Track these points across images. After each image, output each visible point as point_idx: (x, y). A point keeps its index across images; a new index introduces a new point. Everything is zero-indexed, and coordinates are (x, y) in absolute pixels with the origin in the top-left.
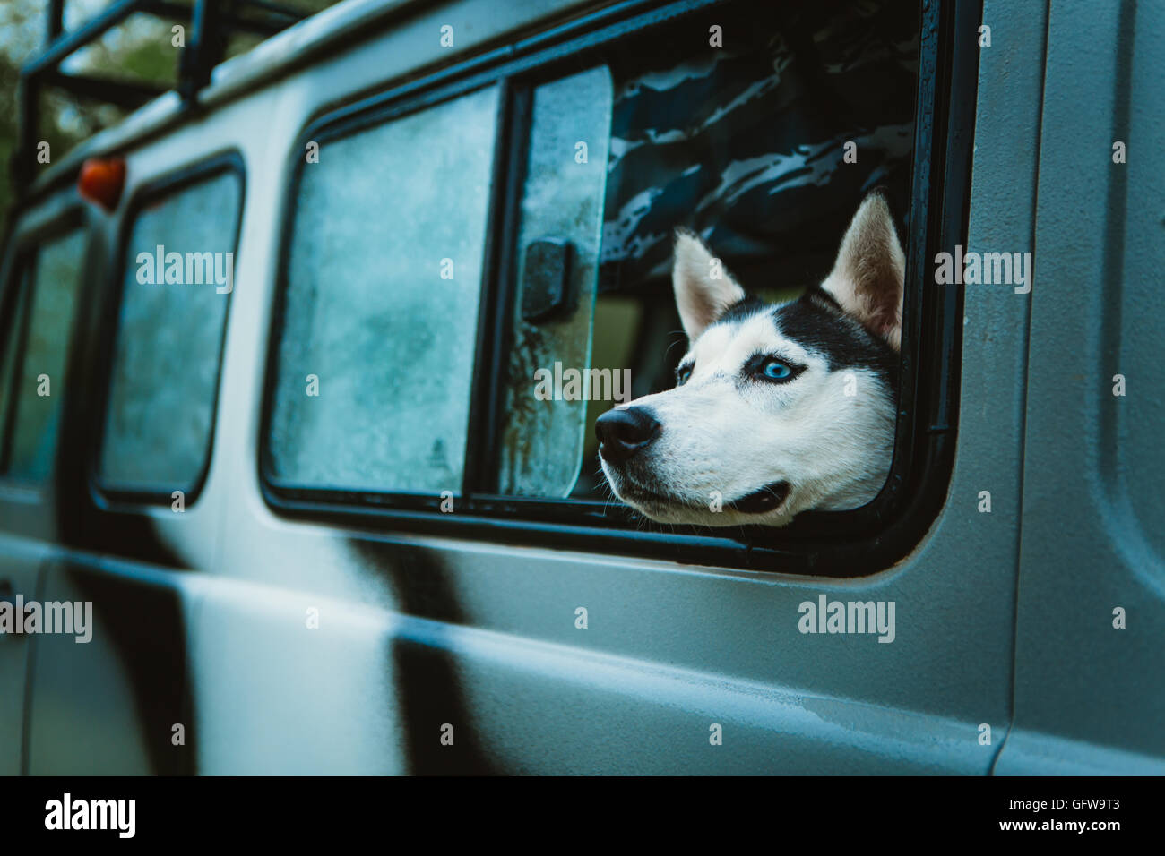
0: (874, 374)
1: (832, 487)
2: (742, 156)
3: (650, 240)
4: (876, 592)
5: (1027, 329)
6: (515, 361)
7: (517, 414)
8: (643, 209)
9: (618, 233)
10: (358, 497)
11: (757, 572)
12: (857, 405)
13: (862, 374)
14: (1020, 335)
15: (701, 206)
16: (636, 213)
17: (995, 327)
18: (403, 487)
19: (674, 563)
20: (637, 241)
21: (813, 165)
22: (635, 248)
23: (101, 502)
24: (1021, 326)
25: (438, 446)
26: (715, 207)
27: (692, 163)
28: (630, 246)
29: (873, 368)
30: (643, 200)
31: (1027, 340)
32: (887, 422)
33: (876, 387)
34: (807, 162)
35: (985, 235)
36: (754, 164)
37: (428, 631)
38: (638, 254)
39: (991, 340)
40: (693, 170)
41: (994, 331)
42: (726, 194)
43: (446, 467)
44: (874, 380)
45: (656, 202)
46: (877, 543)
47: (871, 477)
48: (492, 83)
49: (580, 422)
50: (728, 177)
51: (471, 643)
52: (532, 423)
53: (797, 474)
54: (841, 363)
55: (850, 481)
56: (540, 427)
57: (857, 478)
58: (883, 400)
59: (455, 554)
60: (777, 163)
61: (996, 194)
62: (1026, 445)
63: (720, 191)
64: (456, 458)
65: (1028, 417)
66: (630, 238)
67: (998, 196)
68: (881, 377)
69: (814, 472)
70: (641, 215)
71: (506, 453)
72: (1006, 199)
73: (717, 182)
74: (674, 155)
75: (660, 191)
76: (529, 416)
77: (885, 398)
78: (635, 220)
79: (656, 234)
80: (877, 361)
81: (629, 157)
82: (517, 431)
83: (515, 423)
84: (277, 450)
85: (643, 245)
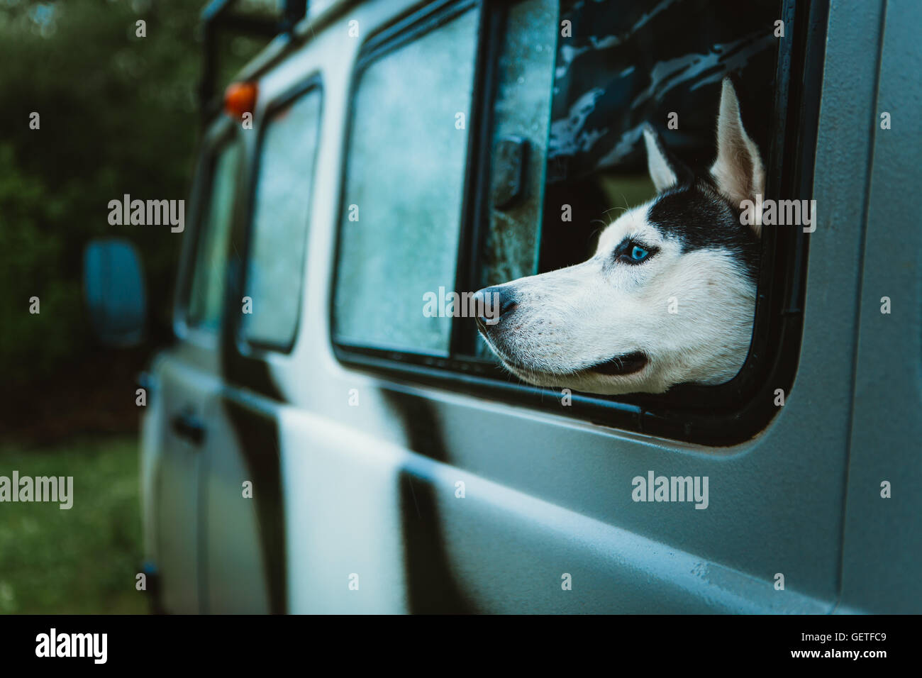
0: (729, 253)
1: (696, 361)
2: (666, 57)
3: (595, 135)
4: (734, 462)
5: (864, 216)
6: (489, 243)
8: (588, 108)
9: (569, 129)
11: (650, 437)
12: (710, 284)
13: (716, 253)
14: (858, 223)
15: (637, 102)
16: (583, 111)
17: (837, 215)
19: (590, 424)
20: (585, 136)
21: (725, 62)
22: (584, 143)
23: (243, 350)
24: (859, 214)
26: (648, 103)
27: (627, 66)
28: (580, 141)
29: (728, 247)
30: (588, 100)
31: (864, 227)
32: (745, 300)
33: (729, 266)
34: (720, 60)
35: (831, 125)
36: (676, 64)
38: (587, 147)
39: (833, 227)
40: (628, 71)
41: (836, 219)
42: (656, 92)
43: (439, 331)
44: (728, 259)
45: (599, 101)
46: (738, 416)
47: (730, 352)
50: (656, 76)
53: (653, 346)
54: (695, 245)
55: (711, 356)
57: (716, 354)
58: (737, 278)
60: (696, 62)
61: (842, 83)
62: (860, 332)
63: (651, 90)
65: (863, 303)
66: (579, 135)
67: (844, 86)
68: (735, 256)
69: (672, 344)
70: (587, 113)
72: (851, 88)
73: (646, 82)
74: (613, 58)
75: (601, 91)
77: (740, 277)
78: (582, 117)
79: (600, 129)
80: (733, 241)
81: (577, 61)
85: (590, 138)
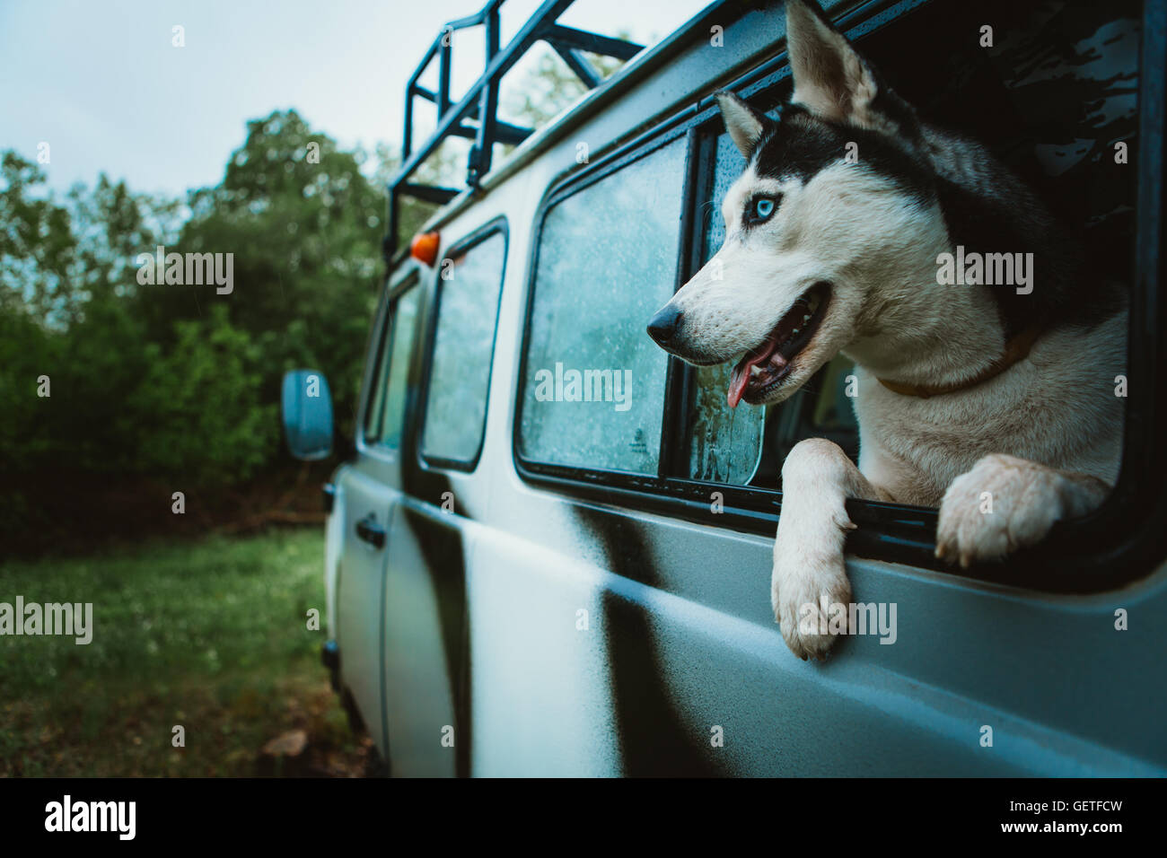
0: (845, 161)
7: (705, 409)
10: (580, 473)
12: (842, 197)
13: (833, 169)
18: (613, 468)
23: (424, 466)
25: (640, 436)
29: (841, 156)
37: (630, 588)
43: (645, 452)
44: (846, 166)
48: (683, 134)
49: (761, 418)
51: (665, 605)
52: (718, 417)
54: (811, 172)
56: (723, 421)
58: (864, 178)
59: (652, 525)
64: (654, 445)
71: (695, 441)
76: (716, 411)
77: (865, 175)
82: (705, 423)
83: (703, 418)
84: (526, 432)
